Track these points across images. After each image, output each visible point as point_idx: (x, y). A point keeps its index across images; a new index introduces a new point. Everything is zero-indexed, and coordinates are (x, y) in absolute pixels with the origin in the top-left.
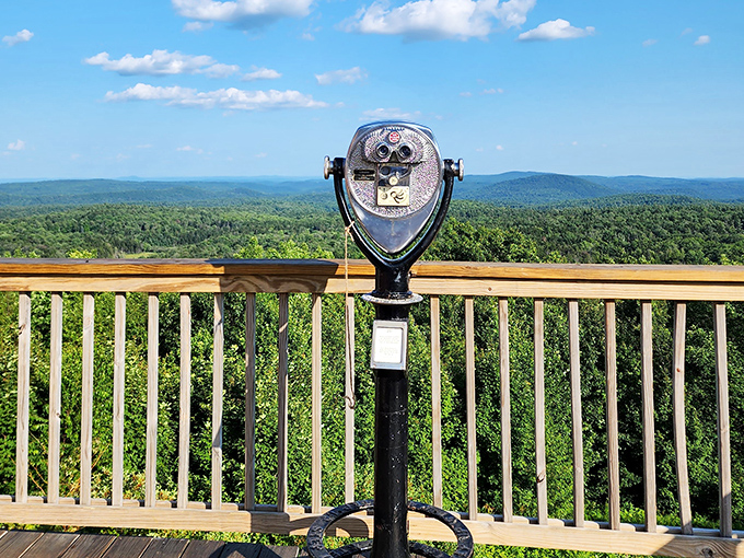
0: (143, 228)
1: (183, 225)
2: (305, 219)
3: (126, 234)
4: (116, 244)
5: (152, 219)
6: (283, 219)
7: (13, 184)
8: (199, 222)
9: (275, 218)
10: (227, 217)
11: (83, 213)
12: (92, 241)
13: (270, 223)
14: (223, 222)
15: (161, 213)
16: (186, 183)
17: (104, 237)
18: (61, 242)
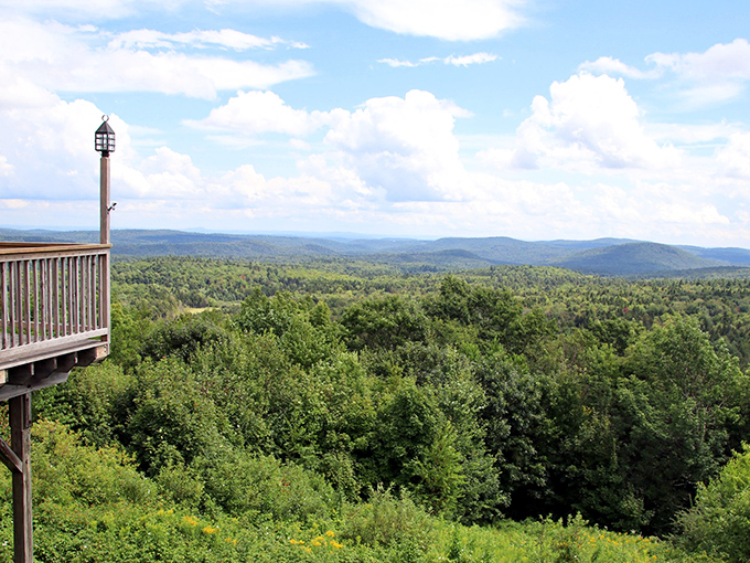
0: (208, 282)
1: (248, 280)
2: (376, 280)
3: (191, 288)
4: (180, 297)
5: (216, 273)
6: (353, 279)
7: (81, 232)
8: (265, 278)
9: (346, 278)
10: (294, 274)
11: (149, 265)
12: (157, 293)
13: (339, 282)
14: (289, 279)
15: (226, 267)
16: (255, 236)
17: (169, 290)
18: (126, 293)
